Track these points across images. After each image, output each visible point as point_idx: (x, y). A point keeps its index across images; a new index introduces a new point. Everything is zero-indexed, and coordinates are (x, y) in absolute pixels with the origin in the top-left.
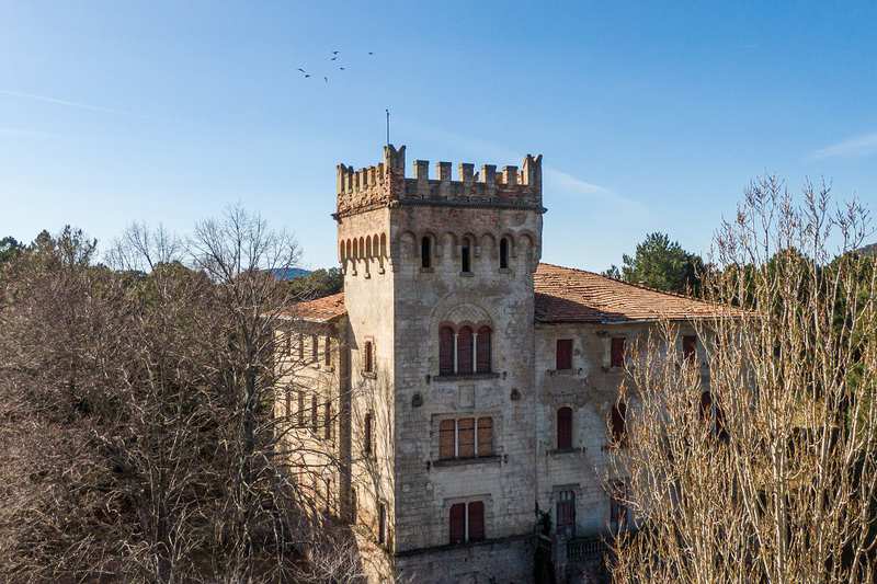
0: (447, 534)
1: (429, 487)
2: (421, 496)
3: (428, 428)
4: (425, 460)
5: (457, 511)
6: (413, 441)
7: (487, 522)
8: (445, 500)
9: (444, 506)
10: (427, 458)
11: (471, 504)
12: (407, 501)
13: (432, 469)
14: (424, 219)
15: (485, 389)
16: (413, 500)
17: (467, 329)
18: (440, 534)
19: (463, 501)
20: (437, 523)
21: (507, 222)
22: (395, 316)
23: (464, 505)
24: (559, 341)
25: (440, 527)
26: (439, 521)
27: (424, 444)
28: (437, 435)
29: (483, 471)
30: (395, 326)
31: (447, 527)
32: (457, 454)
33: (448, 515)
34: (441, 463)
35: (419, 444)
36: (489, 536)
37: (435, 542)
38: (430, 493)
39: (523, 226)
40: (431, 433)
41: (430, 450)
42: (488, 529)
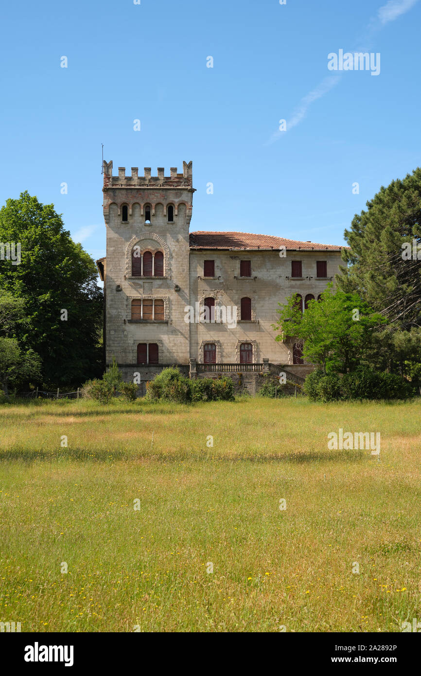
0: (135, 358)
1: (125, 333)
2: (121, 337)
3: (125, 303)
4: (123, 319)
5: (141, 347)
6: (117, 309)
7: (160, 354)
8: (134, 340)
9: (134, 344)
10: (124, 318)
11: (150, 344)
12: (112, 339)
13: (127, 324)
14: (121, 198)
15: (158, 284)
16: (116, 339)
17: (148, 254)
18: (132, 358)
19: (145, 342)
20: (130, 352)
21: (171, 196)
22: (107, 245)
23: (145, 344)
24: (205, 261)
25: (131, 354)
26: (131, 351)
27: (123, 311)
28: (130, 306)
29: (157, 328)
30: (107, 250)
31: (136, 355)
32: (142, 318)
33: (136, 348)
34: (131, 322)
35: (119, 310)
36: (160, 362)
37: (129, 362)
38: (126, 336)
39: (180, 199)
40: (127, 305)
41: (126, 314)
42: (160, 358)
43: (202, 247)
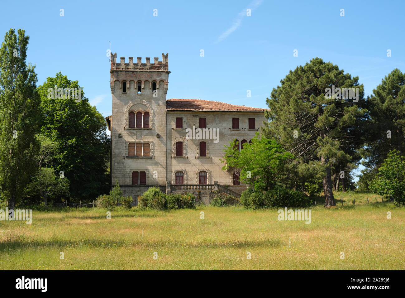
0: (131, 181)
1: (124, 165)
2: (122, 168)
3: (124, 145)
4: (123, 156)
5: (135, 174)
6: (119, 149)
7: (147, 179)
8: (130, 170)
9: (130, 172)
10: (124, 155)
11: (140, 172)
12: (116, 169)
13: (126, 159)
14: (122, 77)
15: (146, 133)
16: (118, 169)
17: (139, 113)
18: (129, 181)
19: (137, 171)
20: (127, 177)
21: (154, 76)
22: (113, 107)
23: (138, 172)
24: (176, 118)
25: (128, 179)
26: (128, 176)
27: (123, 150)
28: (128, 147)
29: (145, 161)
30: (113, 111)
31: (131, 179)
32: (135, 155)
33: (131, 175)
34: (128, 157)
35: (121, 150)
36: (147, 184)
37: (127, 183)
38: (125, 167)
39: (160, 78)
40: (125, 147)
41: (125, 152)
42: (147, 181)
43: (174, 109)
